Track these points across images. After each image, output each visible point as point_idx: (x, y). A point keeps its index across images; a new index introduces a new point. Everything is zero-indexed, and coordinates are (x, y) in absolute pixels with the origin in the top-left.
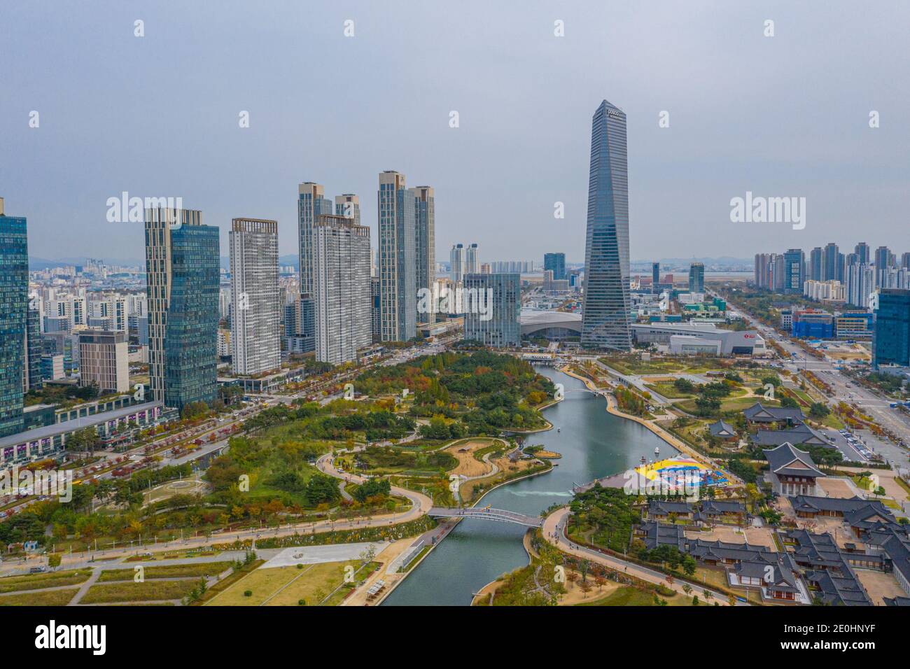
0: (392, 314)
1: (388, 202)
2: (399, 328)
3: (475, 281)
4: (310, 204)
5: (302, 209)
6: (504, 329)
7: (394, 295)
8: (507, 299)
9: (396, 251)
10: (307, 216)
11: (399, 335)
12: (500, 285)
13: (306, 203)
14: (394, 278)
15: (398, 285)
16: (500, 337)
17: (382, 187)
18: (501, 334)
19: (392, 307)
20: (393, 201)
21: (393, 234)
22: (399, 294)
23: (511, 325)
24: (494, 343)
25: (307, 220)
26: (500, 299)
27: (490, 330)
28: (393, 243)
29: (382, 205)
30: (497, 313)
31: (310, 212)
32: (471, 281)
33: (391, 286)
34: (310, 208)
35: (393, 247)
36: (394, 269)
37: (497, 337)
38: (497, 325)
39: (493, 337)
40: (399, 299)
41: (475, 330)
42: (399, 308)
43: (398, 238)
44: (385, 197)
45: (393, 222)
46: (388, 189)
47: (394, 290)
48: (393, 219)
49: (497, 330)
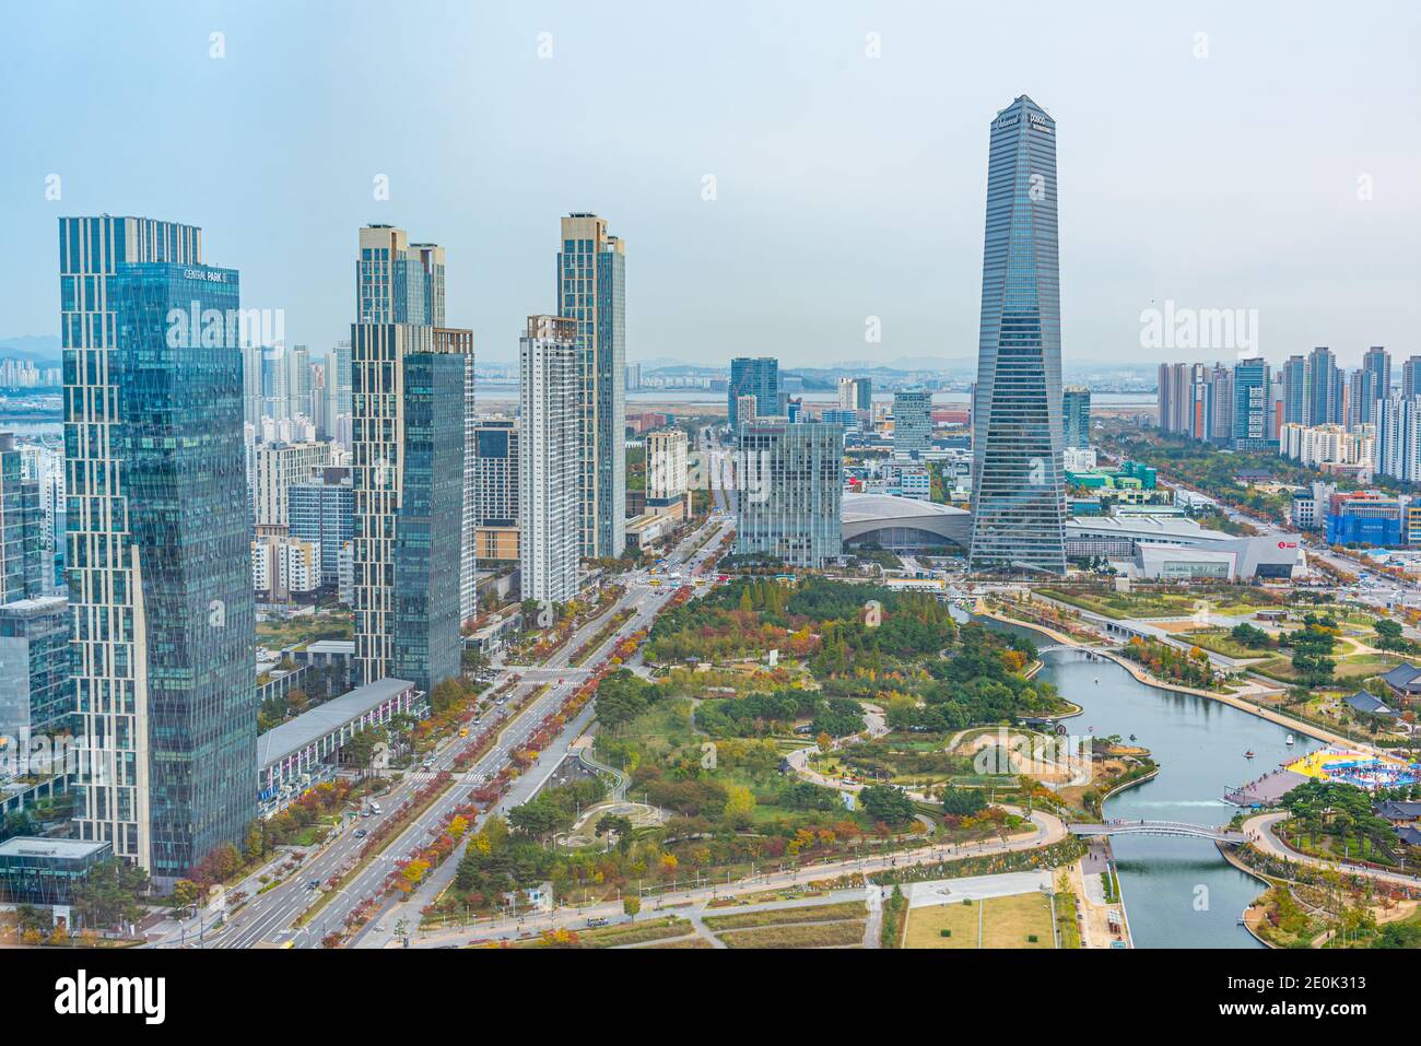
0: (586, 502)
1: (581, 276)
2: (599, 531)
3: (760, 439)
4: (385, 270)
5: (368, 280)
6: (816, 531)
7: (591, 464)
8: (823, 473)
9: (595, 376)
10: (377, 294)
11: (600, 546)
12: (809, 445)
13: (377, 269)
14: (590, 430)
15: (600, 444)
16: (809, 547)
17: (568, 245)
18: (809, 541)
19: (586, 488)
20: (590, 273)
21: (590, 340)
22: (601, 462)
23: (830, 525)
24: (795, 558)
25: (378, 305)
26: (809, 473)
27: (788, 534)
28: (590, 360)
29: (567, 283)
30: (802, 500)
31: (385, 288)
32: (753, 439)
33: (586, 447)
34: (386, 278)
35: (590, 367)
36: (591, 412)
37: (801, 547)
38: (803, 525)
39: (795, 547)
40: (600, 472)
41: (760, 534)
42: (600, 490)
43: (600, 351)
44: (574, 266)
45: (590, 318)
46: (581, 250)
47: (591, 454)
48: (590, 312)
49: (801, 534)
